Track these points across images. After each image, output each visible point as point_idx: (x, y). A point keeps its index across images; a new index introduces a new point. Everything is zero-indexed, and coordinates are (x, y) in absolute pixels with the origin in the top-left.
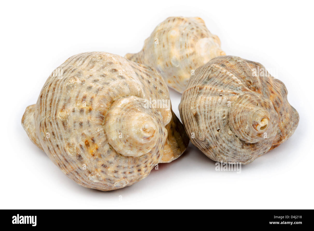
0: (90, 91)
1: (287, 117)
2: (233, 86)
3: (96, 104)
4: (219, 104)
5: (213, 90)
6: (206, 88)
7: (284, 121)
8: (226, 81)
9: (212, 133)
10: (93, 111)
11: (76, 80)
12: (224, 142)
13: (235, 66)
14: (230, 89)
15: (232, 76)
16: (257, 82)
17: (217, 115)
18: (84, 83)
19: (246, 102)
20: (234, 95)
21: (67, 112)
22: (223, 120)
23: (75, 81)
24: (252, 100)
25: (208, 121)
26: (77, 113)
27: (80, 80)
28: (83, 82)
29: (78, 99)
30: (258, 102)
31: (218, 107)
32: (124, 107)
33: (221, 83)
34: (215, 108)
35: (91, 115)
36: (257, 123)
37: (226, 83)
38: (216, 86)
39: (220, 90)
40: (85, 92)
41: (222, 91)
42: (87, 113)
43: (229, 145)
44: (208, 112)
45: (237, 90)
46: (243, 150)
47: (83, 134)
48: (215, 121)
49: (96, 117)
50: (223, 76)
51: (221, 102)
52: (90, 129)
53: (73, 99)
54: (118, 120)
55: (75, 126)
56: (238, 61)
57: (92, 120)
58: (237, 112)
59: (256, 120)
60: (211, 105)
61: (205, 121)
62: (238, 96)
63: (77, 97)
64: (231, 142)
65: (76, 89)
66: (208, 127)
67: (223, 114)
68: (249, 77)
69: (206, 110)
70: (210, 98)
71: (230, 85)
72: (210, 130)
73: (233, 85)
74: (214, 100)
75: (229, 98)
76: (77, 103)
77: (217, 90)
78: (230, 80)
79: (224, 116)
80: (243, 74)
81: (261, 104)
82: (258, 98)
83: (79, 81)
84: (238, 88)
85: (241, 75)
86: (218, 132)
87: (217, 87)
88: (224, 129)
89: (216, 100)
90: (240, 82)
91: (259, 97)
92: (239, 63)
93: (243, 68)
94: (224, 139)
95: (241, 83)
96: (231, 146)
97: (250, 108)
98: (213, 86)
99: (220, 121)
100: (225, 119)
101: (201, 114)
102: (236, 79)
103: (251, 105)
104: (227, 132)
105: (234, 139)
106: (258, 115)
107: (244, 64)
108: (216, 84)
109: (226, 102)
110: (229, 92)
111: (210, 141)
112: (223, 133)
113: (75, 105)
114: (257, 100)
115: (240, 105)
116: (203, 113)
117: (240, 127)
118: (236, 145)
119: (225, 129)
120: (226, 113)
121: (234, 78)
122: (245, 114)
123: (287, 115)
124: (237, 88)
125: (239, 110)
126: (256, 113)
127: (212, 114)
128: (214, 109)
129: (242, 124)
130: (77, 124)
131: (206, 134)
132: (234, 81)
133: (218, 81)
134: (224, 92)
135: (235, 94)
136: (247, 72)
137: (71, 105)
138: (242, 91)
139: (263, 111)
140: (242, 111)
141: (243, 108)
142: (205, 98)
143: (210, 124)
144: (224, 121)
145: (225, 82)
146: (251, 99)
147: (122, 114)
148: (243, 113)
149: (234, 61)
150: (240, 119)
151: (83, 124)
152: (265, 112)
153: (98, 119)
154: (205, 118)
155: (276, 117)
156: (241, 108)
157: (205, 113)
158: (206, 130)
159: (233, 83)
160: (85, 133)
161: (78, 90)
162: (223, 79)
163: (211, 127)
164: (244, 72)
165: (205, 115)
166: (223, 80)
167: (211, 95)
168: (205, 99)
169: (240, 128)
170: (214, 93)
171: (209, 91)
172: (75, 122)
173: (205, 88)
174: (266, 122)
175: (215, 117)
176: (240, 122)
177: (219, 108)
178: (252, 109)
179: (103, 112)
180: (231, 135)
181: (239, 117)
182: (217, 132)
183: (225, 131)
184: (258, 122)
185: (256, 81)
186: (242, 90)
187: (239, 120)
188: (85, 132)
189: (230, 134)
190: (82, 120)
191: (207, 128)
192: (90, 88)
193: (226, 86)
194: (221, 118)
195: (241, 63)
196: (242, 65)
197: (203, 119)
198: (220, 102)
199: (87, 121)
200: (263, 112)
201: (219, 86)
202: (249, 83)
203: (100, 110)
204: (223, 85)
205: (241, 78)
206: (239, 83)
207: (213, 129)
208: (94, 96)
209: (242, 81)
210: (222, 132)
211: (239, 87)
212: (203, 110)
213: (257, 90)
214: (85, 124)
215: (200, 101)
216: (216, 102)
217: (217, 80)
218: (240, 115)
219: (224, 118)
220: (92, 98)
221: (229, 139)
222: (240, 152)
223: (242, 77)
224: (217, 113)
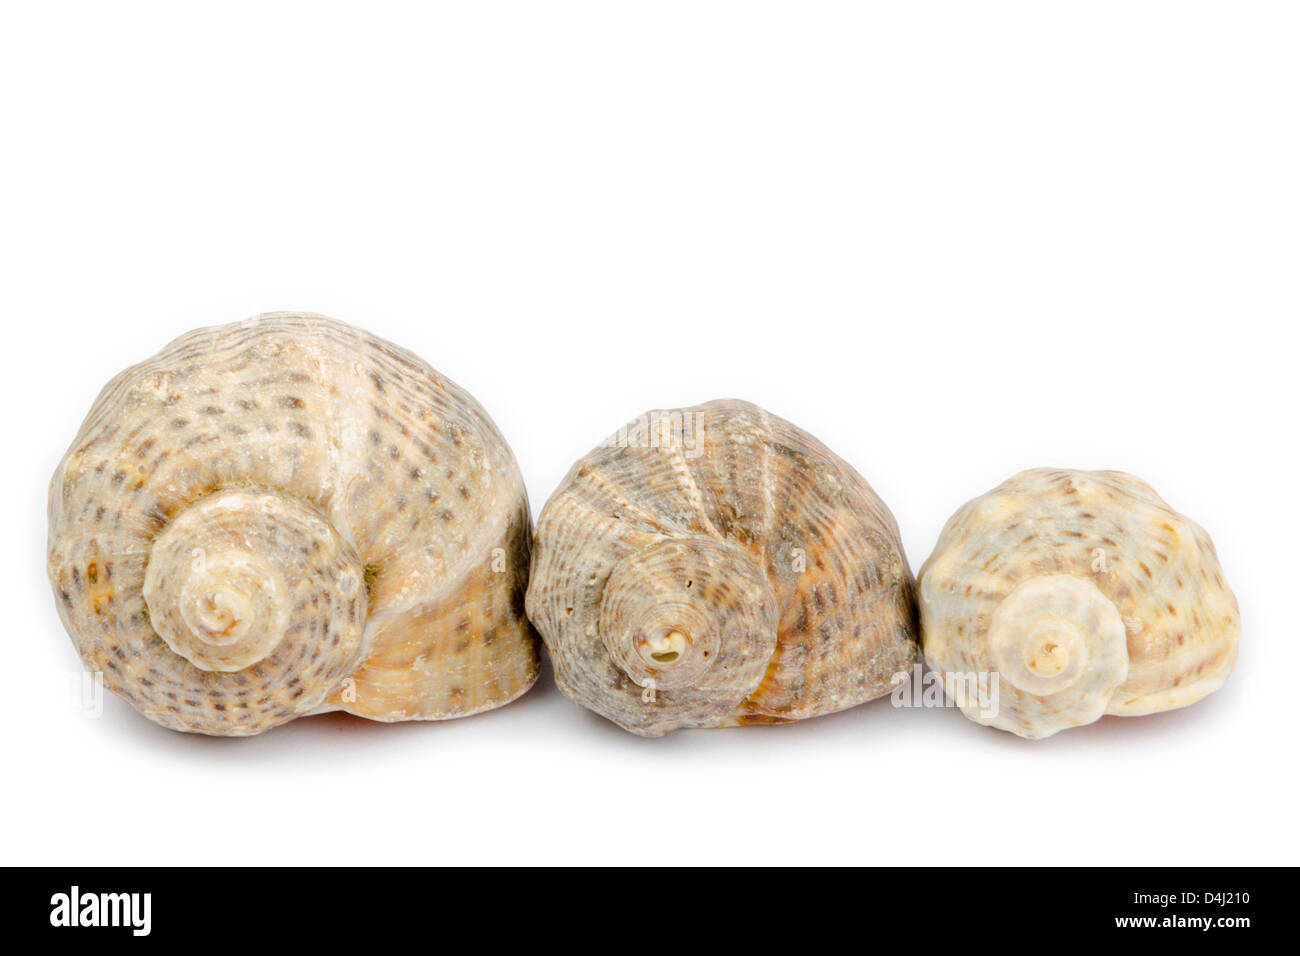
0: (173, 434)
1: (846, 651)
2: (669, 502)
3: (161, 476)
4: (595, 539)
5: (605, 494)
6: (593, 478)
7: (830, 658)
8: (657, 480)
9: (553, 612)
10: (145, 492)
11: (157, 387)
12: (570, 649)
13: (714, 448)
14: (654, 510)
15: (682, 474)
16: (760, 518)
17: (579, 565)
18: (172, 404)
19: (661, 563)
20: (653, 529)
21: (82, 463)
22: (587, 587)
23: (152, 387)
24: (681, 566)
25: (555, 574)
26: (106, 479)
27: (167, 390)
28: (174, 399)
29: (133, 440)
30: (698, 579)
31: (592, 545)
32: (215, 517)
33: (642, 482)
34: (585, 543)
35: (134, 499)
36: (644, 636)
37: (654, 488)
38: (623, 483)
39: (620, 500)
40: (158, 431)
41: (624, 505)
42: (128, 489)
43: (580, 663)
44: (563, 548)
45: (674, 519)
46: (617, 693)
47: (93, 543)
48: (568, 581)
49: (144, 513)
50: (659, 463)
51: (603, 535)
52: (112, 537)
53: (122, 435)
54: (174, 549)
55: (85, 510)
56: (733, 437)
57: (130, 514)
58: (620, 581)
59: (646, 627)
60: (577, 533)
61: (549, 568)
62: (659, 537)
63: (133, 434)
64: (585, 657)
65: (144, 410)
66: (549, 588)
67: (592, 572)
68: (738, 495)
69: (562, 540)
70: (584, 510)
71: (664, 496)
72: (549, 599)
73: (672, 501)
74: (588, 521)
75: (627, 535)
76: (123, 450)
77: (615, 496)
78: (669, 484)
79: (593, 577)
80: (724, 480)
81: (704, 587)
82: (708, 565)
83: (161, 394)
84: (682, 513)
85: (715, 481)
86: (567, 615)
87: (622, 487)
88: (582, 615)
89: (592, 523)
90: (695, 499)
91: (711, 564)
92: (732, 443)
93: (737, 462)
94: (572, 639)
95: (698, 504)
96: (586, 669)
97: (658, 586)
98: (613, 480)
99: (578, 586)
100: (592, 587)
101: (547, 546)
102: (688, 487)
103: (667, 578)
104: (585, 627)
105: (595, 653)
106: (659, 615)
107: (748, 454)
108: (625, 480)
109: (615, 542)
110: (643, 514)
111: (545, 628)
112: (575, 623)
113: (115, 454)
114: (697, 572)
115: (639, 566)
116: (552, 543)
117: (610, 626)
118: (598, 672)
119: (584, 615)
120: (602, 573)
121: (687, 480)
122: (635, 597)
123: (851, 643)
124: (678, 511)
125: (627, 580)
126: (658, 607)
127: (568, 558)
128: (581, 545)
129: (616, 620)
130: (93, 508)
131: (537, 605)
132: (679, 489)
133: (637, 472)
134: (628, 510)
135: (658, 528)
136: (738, 477)
137: (107, 450)
138: (689, 528)
139: (683, 610)
140: (633, 587)
141: (639, 578)
142: (574, 504)
143: (555, 582)
144: (590, 591)
145: (654, 482)
146: (679, 560)
147: (194, 537)
148: (634, 590)
149: (722, 432)
150: (619, 605)
151: (105, 515)
152: (687, 614)
153: (145, 518)
154: (552, 561)
155: (757, 642)
156: (634, 575)
157: (556, 547)
158: (541, 596)
159: (675, 494)
160: (99, 542)
161: (146, 415)
162: (652, 470)
163: (555, 593)
164: (731, 475)
165: (554, 552)
166: (651, 474)
167: (595, 504)
168: (573, 509)
169: (610, 630)
170: (603, 500)
171: (595, 488)
172: (90, 501)
173: (589, 477)
174: (677, 643)
175: (571, 570)
176: (614, 614)
177: (593, 548)
178: (660, 592)
179: (166, 505)
180: (589, 638)
181: (619, 598)
182: (565, 612)
183: (583, 621)
184: (648, 634)
185: (755, 515)
186: (690, 524)
187: (616, 606)
188: (101, 538)
189: (588, 633)
190: (108, 504)
191: (545, 589)
192: (181, 423)
193: (647, 496)
194: (583, 580)
195: (736, 447)
196: (737, 452)
197: (548, 564)
198: (600, 533)
199: (116, 510)
200: (680, 612)
201: (628, 490)
202: (731, 514)
203: (159, 497)
204: (643, 488)
205: (712, 490)
206: (692, 502)
207: (558, 599)
208: (173, 452)
209: (708, 499)
210: (576, 618)
211: (685, 511)
212: (555, 535)
213: (749, 541)
214: (108, 516)
215: (559, 509)
216: (590, 529)
217: (636, 469)
218: (622, 594)
219: (592, 582)
220: (165, 455)
221: (583, 647)
222: (608, 695)
223: (717, 487)
224: (582, 560)
